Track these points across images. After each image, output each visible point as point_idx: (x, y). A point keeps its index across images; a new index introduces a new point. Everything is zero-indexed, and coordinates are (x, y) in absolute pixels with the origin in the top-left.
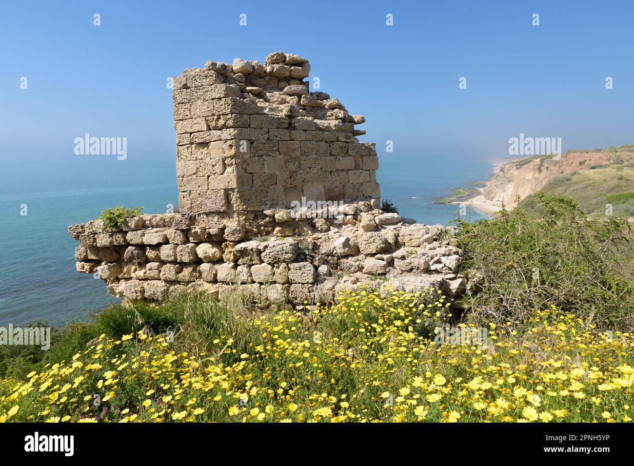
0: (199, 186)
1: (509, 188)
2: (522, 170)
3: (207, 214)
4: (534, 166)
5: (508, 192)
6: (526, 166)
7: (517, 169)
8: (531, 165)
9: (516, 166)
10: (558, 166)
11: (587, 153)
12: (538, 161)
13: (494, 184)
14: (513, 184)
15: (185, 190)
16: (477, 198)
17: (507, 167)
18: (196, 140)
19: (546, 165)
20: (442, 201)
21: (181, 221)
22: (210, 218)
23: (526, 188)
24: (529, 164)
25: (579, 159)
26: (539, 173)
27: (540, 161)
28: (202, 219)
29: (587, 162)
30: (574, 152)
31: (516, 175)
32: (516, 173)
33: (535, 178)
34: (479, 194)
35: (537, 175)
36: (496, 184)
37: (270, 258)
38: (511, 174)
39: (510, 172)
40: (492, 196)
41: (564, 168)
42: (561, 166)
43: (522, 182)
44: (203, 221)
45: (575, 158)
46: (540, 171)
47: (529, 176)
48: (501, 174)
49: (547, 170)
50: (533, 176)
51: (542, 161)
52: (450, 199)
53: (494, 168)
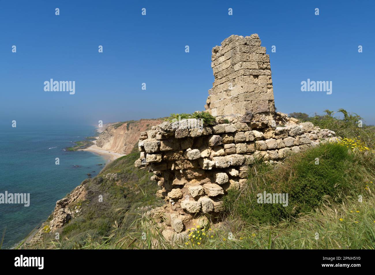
0: (256, 98)
1: (111, 140)
2: (118, 129)
3: (260, 113)
4: (124, 127)
5: (111, 142)
6: (120, 127)
7: (115, 129)
8: (122, 127)
9: (115, 127)
10: (136, 127)
11: (150, 120)
12: (126, 124)
13: (102, 138)
14: (113, 137)
15: (249, 100)
16: (92, 146)
17: (109, 128)
18: (253, 73)
19: (131, 126)
20: (71, 149)
21: (246, 118)
22: (261, 115)
23: (121, 139)
24: (121, 126)
25: (146, 123)
26: (128, 131)
27: (127, 124)
28: (257, 116)
29: (150, 125)
30: (144, 120)
31: (115, 133)
32: (115, 131)
33: (126, 134)
34: (93, 144)
35: (126, 132)
36: (104, 137)
37: (294, 133)
38: (112, 132)
39: (112, 131)
40: (102, 144)
41: (139, 128)
42: (138, 127)
43: (118, 136)
44: (258, 117)
45: (144, 123)
46: (128, 130)
47: (122, 132)
48: (106, 132)
49: (131, 129)
50: (124, 133)
51: (128, 125)
52: (76, 148)
53: (98, 129)
